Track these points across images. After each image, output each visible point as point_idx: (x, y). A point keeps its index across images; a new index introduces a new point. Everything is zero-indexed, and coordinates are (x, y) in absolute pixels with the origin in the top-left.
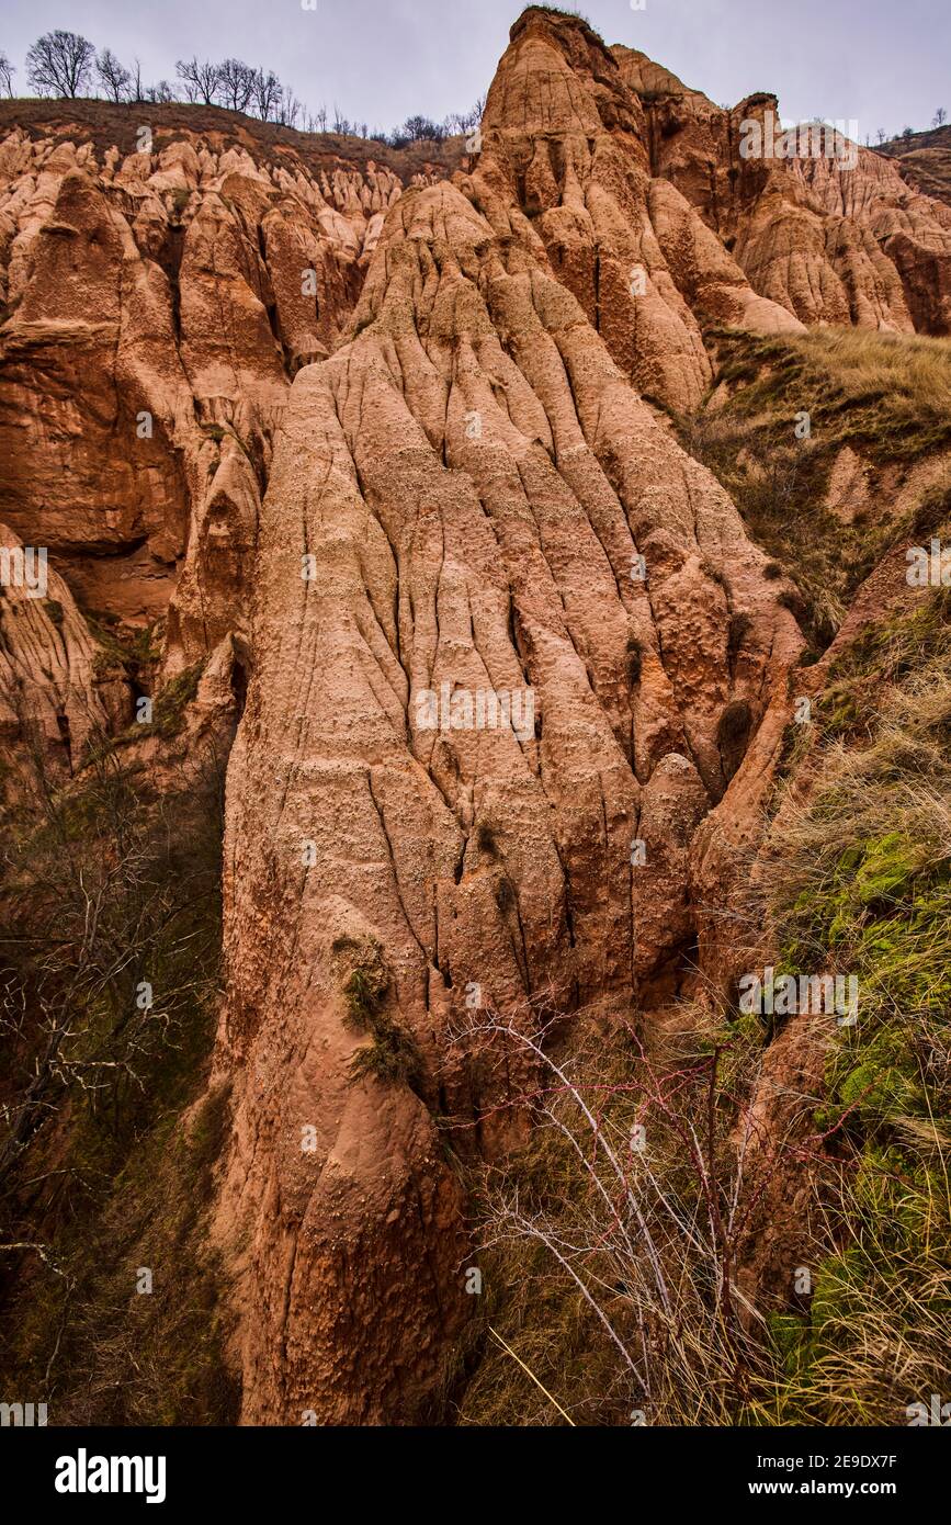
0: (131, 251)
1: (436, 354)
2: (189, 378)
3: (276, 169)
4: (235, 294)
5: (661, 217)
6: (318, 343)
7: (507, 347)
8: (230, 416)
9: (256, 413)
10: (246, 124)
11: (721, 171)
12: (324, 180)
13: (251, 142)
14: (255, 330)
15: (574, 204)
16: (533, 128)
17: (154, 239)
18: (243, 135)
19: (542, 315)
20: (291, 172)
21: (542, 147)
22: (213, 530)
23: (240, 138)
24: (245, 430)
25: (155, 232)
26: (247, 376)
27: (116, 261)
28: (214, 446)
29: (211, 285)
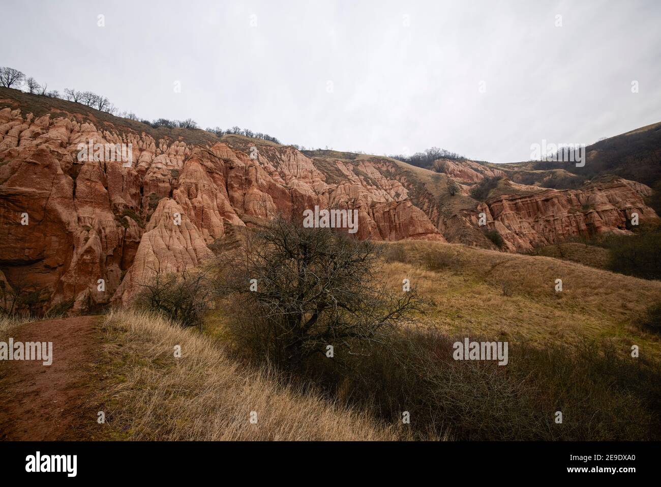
0: (60, 171)
1: (168, 232)
2: (76, 210)
3: (105, 131)
4: (97, 187)
5: (218, 200)
6: (122, 199)
7: (180, 232)
8: (91, 222)
9: (100, 222)
10: (93, 112)
11: (243, 178)
12: (124, 136)
13: (94, 119)
14: (103, 198)
15: (199, 198)
16: (193, 181)
17: (67, 167)
18: (91, 116)
19: (187, 227)
20: (111, 132)
21: (194, 185)
22: (85, 257)
23: (89, 118)
24: (97, 227)
25: (68, 165)
26: (98, 211)
27: (53, 174)
28: (87, 232)
29: (89, 184)
